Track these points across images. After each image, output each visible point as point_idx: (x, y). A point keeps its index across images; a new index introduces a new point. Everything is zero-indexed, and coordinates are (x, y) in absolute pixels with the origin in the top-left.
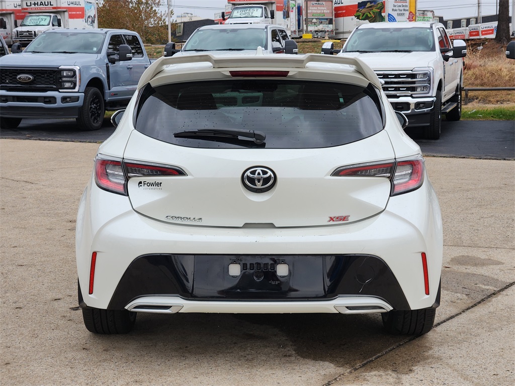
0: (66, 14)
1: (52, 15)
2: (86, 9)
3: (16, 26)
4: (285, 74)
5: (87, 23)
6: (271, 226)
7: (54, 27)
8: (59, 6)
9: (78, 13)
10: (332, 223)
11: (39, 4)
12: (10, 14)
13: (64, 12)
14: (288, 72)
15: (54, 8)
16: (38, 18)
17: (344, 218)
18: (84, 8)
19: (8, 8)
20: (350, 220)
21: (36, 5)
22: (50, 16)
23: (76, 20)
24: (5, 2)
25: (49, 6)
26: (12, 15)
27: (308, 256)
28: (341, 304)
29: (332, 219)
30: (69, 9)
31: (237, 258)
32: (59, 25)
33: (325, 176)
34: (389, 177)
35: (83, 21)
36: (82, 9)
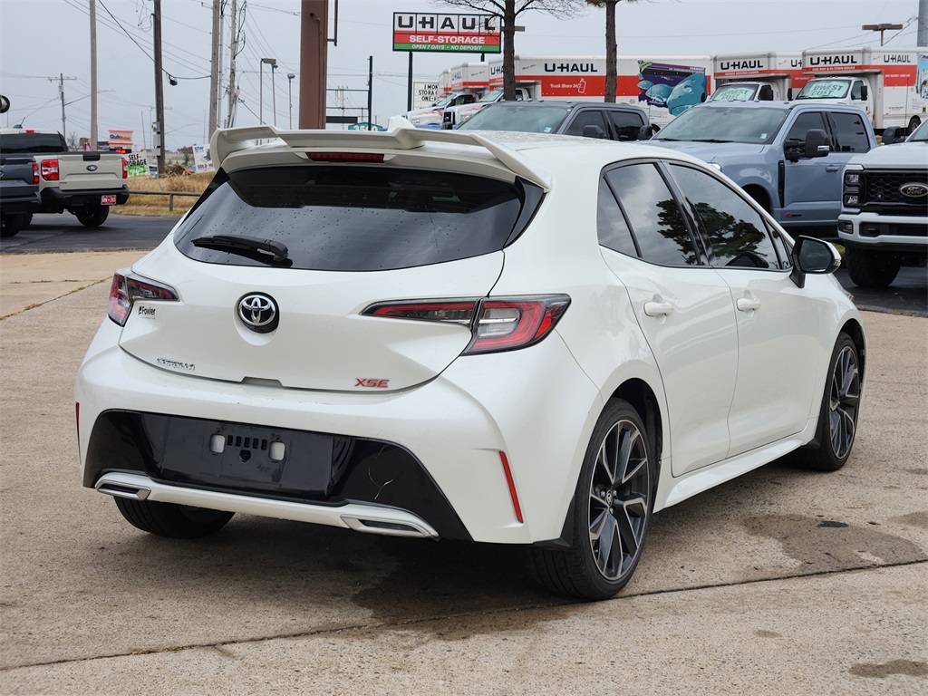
0: (880, 78)
1: (854, 79)
2: (920, 68)
3: (790, 99)
4: (379, 158)
5: (919, 95)
6: (275, 384)
7: (855, 101)
8: (866, 64)
9: (903, 76)
10: (360, 388)
11: (833, 61)
12: (784, 78)
13: (877, 74)
14: (383, 155)
15: (857, 67)
16: (828, 84)
17: (381, 383)
18: (916, 66)
19: (779, 68)
20: (391, 386)
21: (828, 63)
22: (850, 82)
23: (897, 88)
24: (775, 57)
25: (850, 64)
26: (787, 80)
27: (312, 435)
28: (351, 514)
29: (360, 382)
30: (886, 70)
31: (222, 426)
32: (864, 97)
33: (350, 313)
34: (468, 325)
35: (912, 90)
36: (913, 70)
